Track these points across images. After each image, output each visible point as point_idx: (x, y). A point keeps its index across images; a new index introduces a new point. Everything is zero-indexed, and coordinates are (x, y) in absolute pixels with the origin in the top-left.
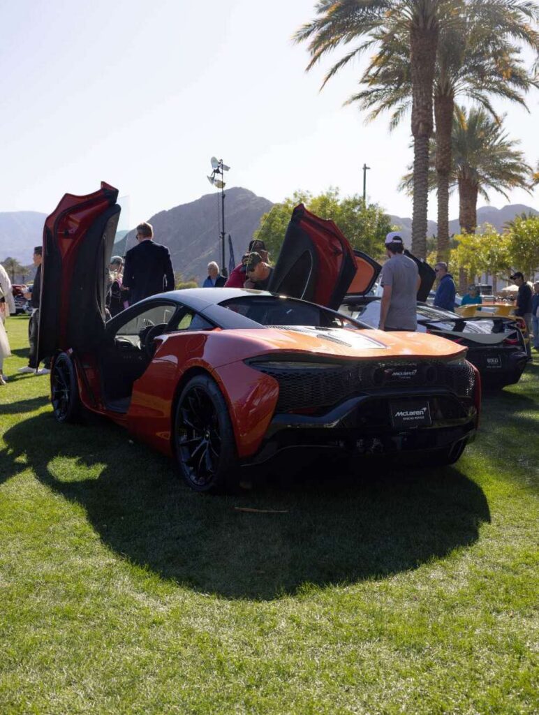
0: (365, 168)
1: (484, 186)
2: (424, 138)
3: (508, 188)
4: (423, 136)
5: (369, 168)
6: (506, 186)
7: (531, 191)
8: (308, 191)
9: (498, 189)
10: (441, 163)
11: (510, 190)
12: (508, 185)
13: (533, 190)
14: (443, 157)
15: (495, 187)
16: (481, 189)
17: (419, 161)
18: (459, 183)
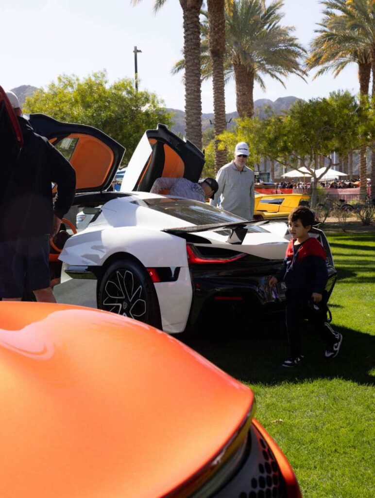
0: (136, 51)
1: (259, 73)
2: (193, 10)
3: (283, 74)
4: (192, 8)
5: (140, 51)
6: (281, 73)
7: (304, 76)
8: (73, 75)
9: (273, 76)
10: (215, 43)
11: (285, 75)
12: (282, 71)
13: (307, 75)
14: (216, 37)
15: (270, 73)
16: (257, 76)
17: (189, 37)
18: (235, 69)
